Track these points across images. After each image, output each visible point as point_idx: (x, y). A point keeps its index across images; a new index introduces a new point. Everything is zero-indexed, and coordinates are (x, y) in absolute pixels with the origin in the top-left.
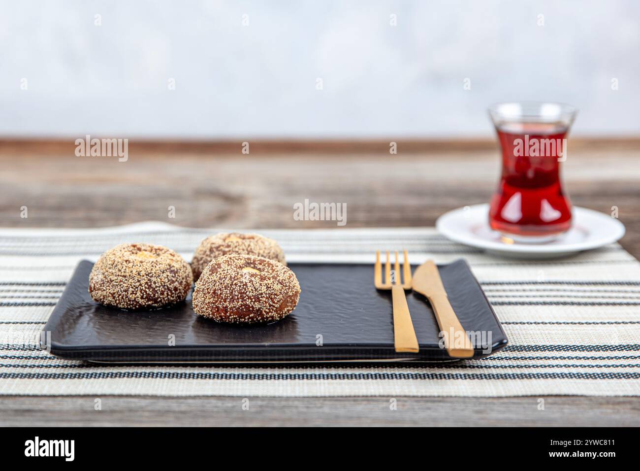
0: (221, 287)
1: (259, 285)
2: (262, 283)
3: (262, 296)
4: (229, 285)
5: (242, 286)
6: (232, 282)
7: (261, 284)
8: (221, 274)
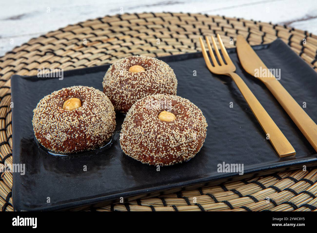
0: (146, 141)
1: (179, 137)
2: (181, 134)
3: (183, 146)
4: (154, 139)
5: (165, 140)
6: (156, 137)
7: (181, 136)
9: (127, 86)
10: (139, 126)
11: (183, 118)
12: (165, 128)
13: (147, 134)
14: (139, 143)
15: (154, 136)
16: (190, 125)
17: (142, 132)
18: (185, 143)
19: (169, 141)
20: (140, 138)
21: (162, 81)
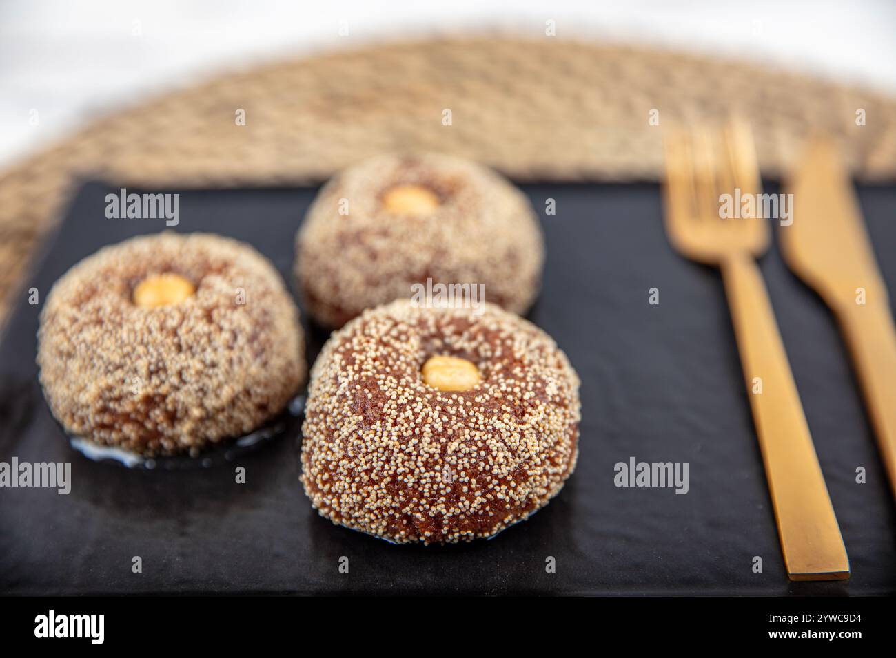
0: (413, 467)
1: (517, 436)
2: (523, 427)
3: (532, 463)
4: (437, 457)
5: (474, 455)
6: (444, 448)
7: (522, 435)
8: (395, 424)
10: (378, 423)
12: (465, 415)
13: (410, 444)
14: (389, 479)
15: (435, 449)
16: (541, 393)
17: (391, 443)
18: (538, 454)
19: (490, 458)
20: (388, 461)
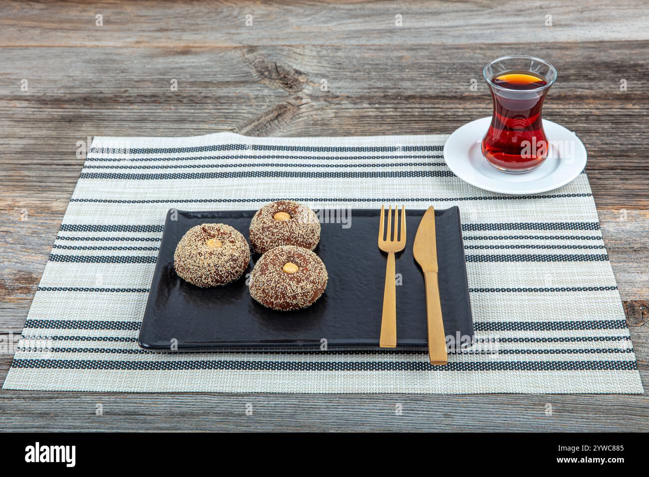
4: (274, 287)
6: (276, 285)
8: (268, 276)
9: (267, 233)
11: (302, 271)
13: (269, 282)
14: (262, 290)
15: (274, 285)
16: (307, 278)
17: (265, 281)
18: (301, 294)
19: (287, 291)
20: (263, 285)
21: (301, 232)
